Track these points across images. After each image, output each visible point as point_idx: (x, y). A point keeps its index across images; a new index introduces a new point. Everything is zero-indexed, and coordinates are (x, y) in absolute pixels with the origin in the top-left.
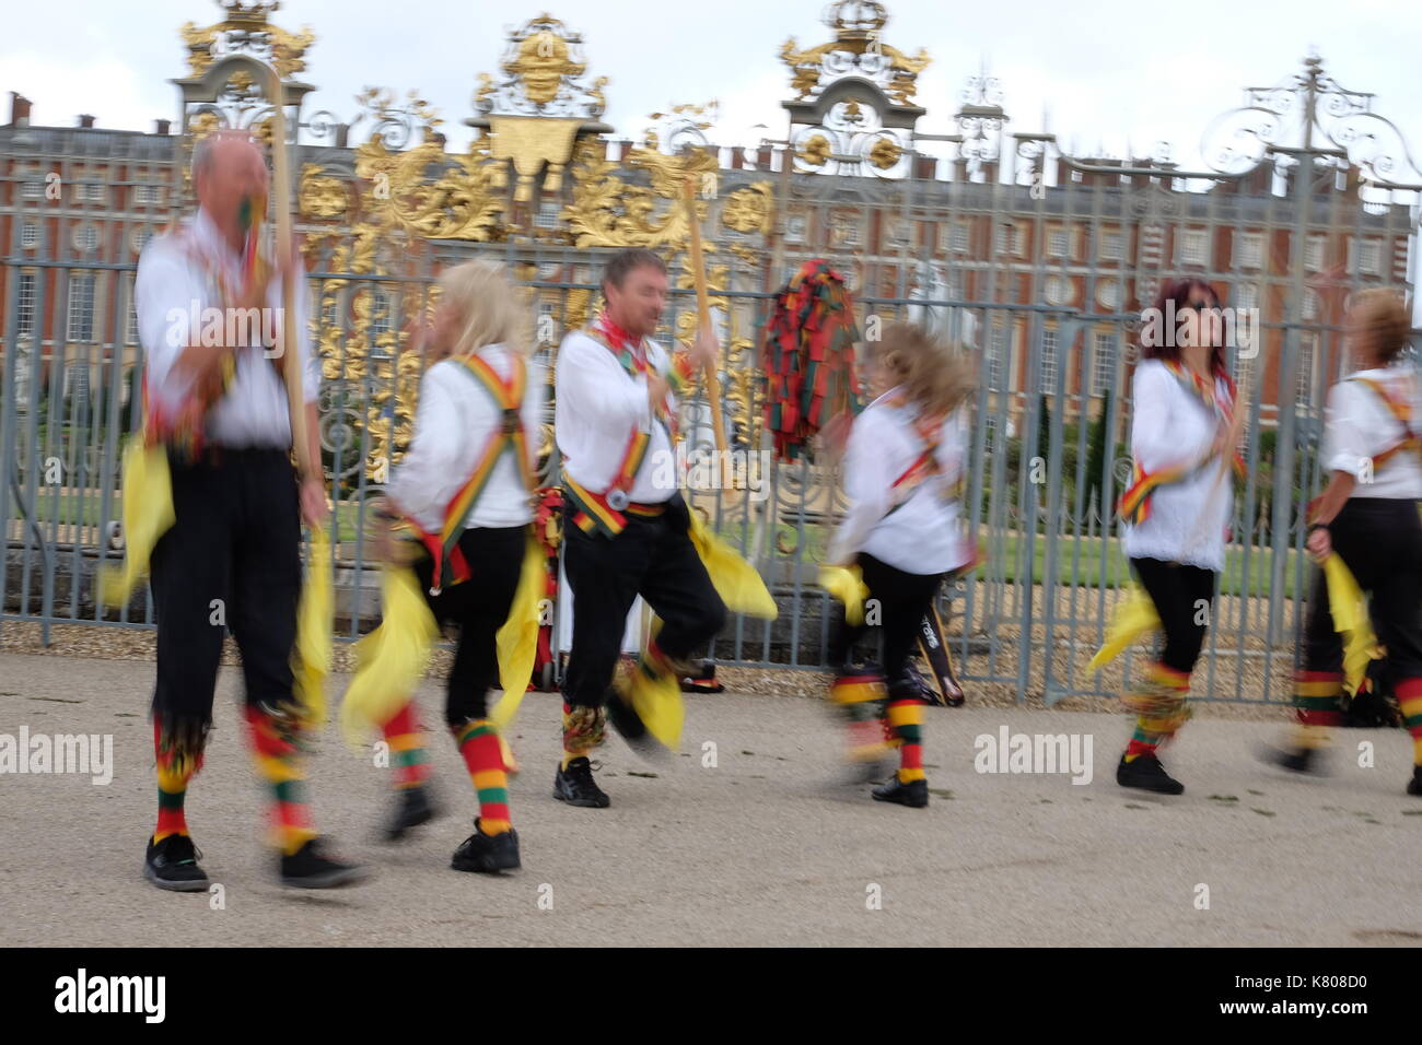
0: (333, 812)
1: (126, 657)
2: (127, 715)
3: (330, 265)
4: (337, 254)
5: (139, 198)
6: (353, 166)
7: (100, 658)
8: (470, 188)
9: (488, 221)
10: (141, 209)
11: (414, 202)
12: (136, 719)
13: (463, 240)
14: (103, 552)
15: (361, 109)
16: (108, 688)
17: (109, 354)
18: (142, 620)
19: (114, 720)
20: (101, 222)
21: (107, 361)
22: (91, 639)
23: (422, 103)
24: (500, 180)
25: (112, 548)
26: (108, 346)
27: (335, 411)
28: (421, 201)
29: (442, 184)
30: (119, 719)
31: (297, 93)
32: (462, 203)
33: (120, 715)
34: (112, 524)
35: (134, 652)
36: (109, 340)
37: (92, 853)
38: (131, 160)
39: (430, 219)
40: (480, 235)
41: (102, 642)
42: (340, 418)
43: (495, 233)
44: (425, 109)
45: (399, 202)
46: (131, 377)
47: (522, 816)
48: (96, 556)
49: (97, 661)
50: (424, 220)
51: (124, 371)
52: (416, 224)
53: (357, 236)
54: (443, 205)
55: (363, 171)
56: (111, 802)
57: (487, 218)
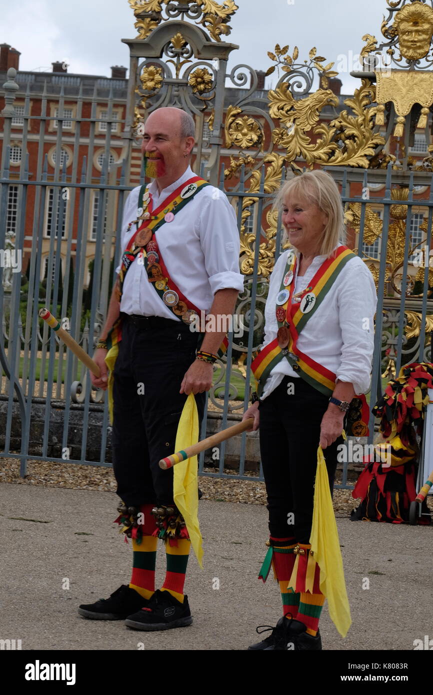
0: (242, 616)
1: (84, 487)
2: (84, 534)
3: (247, 184)
4: (252, 176)
5: (101, 128)
6: (266, 107)
7: (64, 487)
8: (358, 126)
9: (372, 152)
10: (101, 136)
11: (313, 136)
12: (91, 537)
13: (353, 167)
14: (68, 404)
15: (273, 63)
16: (70, 511)
17: (74, 248)
18: (97, 459)
19: (74, 537)
20: (71, 146)
21: (74, 253)
22: (58, 472)
23: (322, 59)
24: (380, 119)
25: (75, 402)
26: (75, 241)
27: (250, 299)
28: (320, 135)
29: (335, 122)
30: (77, 536)
31: (224, 51)
32: (352, 137)
33: (79, 534)
34: (75, 384)
35: (91, 483)
36: (74, 238)
37: (55, 642)
38: (94, 98)
39: (326, 149)
40: (365, 162)
41: (66, 475)
42: (253, 305)
43: (376, 161)
44: (323, 64)
45: (303, 136)
46: (92, 266)
47: (390, 625)
48: (63, 408)
49: (63, 490)
50: (322, 151)
51: (88, 262)
52: (315, 154)
53: (269, 163)
54: (335, 139)
55: (273, 111)
56: (70, 602)
57: (371, 150)
